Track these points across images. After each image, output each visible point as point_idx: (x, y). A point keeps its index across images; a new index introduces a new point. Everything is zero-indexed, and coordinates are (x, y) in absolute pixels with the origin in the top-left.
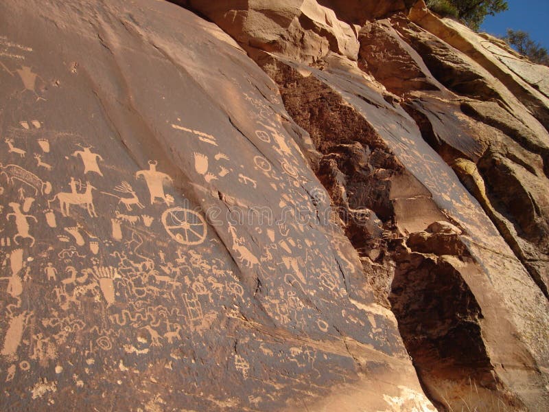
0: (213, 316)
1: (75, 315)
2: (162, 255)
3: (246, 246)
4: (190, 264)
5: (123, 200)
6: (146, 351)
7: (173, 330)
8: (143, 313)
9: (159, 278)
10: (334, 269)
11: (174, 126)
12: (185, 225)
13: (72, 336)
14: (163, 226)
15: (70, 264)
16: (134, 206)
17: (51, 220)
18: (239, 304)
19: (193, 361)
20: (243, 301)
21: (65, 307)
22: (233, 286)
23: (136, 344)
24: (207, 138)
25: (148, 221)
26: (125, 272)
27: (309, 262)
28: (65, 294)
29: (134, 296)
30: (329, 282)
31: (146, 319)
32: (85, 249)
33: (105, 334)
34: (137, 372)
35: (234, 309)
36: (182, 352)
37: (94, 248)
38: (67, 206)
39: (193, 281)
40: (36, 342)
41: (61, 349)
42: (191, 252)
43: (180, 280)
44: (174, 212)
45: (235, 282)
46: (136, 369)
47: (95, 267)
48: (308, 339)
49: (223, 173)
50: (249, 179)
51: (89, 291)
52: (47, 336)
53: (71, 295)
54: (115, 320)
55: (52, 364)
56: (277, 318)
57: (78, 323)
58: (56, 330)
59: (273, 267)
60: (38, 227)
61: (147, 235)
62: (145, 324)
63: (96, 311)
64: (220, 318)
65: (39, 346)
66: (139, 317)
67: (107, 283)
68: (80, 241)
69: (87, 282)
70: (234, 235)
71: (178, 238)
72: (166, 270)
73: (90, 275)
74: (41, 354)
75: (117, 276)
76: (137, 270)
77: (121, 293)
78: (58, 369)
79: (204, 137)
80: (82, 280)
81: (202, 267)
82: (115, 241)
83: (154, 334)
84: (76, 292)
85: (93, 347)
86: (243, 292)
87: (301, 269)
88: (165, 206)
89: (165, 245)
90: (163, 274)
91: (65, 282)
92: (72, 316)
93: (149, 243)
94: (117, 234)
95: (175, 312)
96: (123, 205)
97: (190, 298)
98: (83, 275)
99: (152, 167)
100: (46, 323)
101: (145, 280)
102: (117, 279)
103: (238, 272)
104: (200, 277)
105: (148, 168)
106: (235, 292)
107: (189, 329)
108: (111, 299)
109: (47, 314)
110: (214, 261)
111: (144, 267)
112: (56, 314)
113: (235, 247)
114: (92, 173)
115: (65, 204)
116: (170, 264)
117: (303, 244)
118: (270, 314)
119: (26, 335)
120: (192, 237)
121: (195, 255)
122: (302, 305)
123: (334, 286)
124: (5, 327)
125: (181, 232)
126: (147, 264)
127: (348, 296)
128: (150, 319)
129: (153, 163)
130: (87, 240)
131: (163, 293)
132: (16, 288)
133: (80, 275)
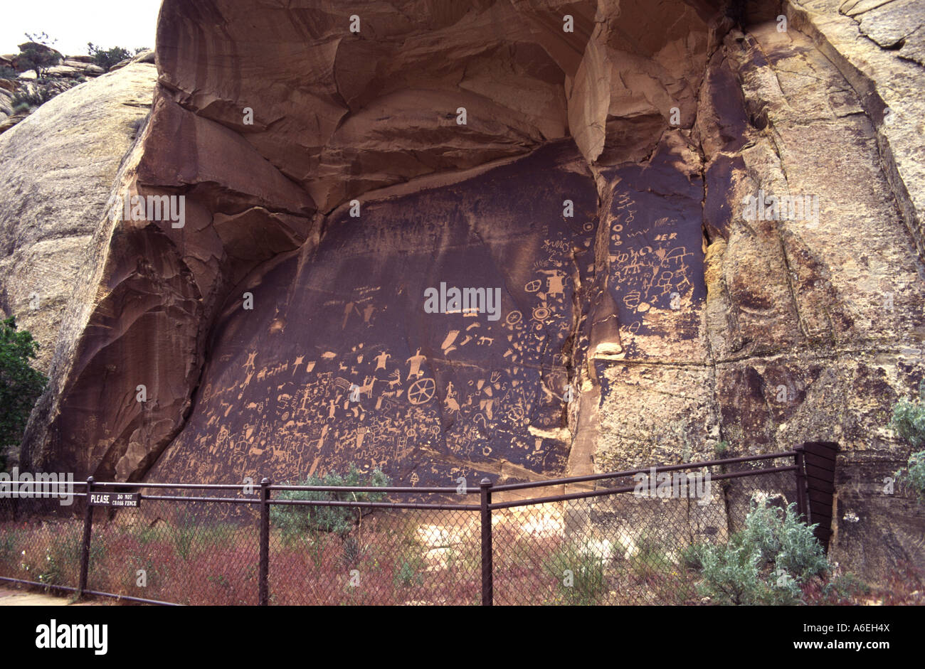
0: (411, 449)
1: (340, 455)
2: (398, 414)
3: (455, 397)
4: (412, 418)
5: (390, 382)
7: (385, 460)
8: (372, 451)
10: (528, 402)
12: (423, 391)
14: (407, 393)
15: (347, 428)
16: (395, 385)
17: (346, 405)
18: (432, 440)
20: (436, 438)
21: (337, 451)
22: (434, 428)
23: (363, 469)
25: (399, 393)
26: (373, 428)
27: (506, 400)
28: (339, 445)
29: (372, 442)
30: (516, 415)
31: (373, 455)
32: (358, 419)
35: (428, 444)
37: (362, 417)
39: (409, 428)
42: (417, 409)
43: (402, 428)
44: (418, 383)
45: (437, 425)
47: (358, 428)
48: (469, 462)
49: (468, 339)
50: (488, 339)
51: (351, 442)
53: (341, 445)
54: (357, 456)
56: (452, 448)
57: (340, 458)
58: (329, 463)
59: (468, 410)
60: (340, 412)
61: (395, 403)
62: (372, 457)
63: (350, 452)
64: (415, 450)
65: (321, 471)
66: (370, 453)
67: (360, 436)
68: (356, 414)
69: (352, 437)
70: (450, 391)
71: (412, 401)
72: (396, 424)
73: (354, 433)
75: (368, 431)
76: (380, 426)
77: (366, 441)
80: (349, 436)
81: (420, 418)
82: (375, 411)
83: (374, 462)
84: (344, 444)
86: (439, 432)
87: (494, 408)
89: (403, 407)
90: (394, 426)
91: (341, 438)
92: (338, 456)
93: (394, 408)
94: (378, 406)
95: (389, 448)
96: (389, 386)
97: (402, 439)
99: (418, 352)
100: (327, 460)
101: (381, 431)
102: (367, 433)
103: (442, 418)
104: (415, 426)
105: (415, 354)
106: (434, 432)
107: (393, 458)
109: (328, 456)
110: (430, 413)
111: (385, 425)
112: (332, 455)
113: (446, 400)
114: (380, 369)
116: (400, 420)
117: (509, 385)
118: (448, 446)
119: (318, 467)
120: (424, 397)
121: (419, 411)
122: (478, 436)
123: (518, 417)
124: (312, 463)
125: (417, 396)
126: (388, 421)
127: (530, 424)
128: (375, 454)
129: (419, 350)
130: (360, 413)
131: (387, 439)
132: (321, 443)
133: (349, 433)
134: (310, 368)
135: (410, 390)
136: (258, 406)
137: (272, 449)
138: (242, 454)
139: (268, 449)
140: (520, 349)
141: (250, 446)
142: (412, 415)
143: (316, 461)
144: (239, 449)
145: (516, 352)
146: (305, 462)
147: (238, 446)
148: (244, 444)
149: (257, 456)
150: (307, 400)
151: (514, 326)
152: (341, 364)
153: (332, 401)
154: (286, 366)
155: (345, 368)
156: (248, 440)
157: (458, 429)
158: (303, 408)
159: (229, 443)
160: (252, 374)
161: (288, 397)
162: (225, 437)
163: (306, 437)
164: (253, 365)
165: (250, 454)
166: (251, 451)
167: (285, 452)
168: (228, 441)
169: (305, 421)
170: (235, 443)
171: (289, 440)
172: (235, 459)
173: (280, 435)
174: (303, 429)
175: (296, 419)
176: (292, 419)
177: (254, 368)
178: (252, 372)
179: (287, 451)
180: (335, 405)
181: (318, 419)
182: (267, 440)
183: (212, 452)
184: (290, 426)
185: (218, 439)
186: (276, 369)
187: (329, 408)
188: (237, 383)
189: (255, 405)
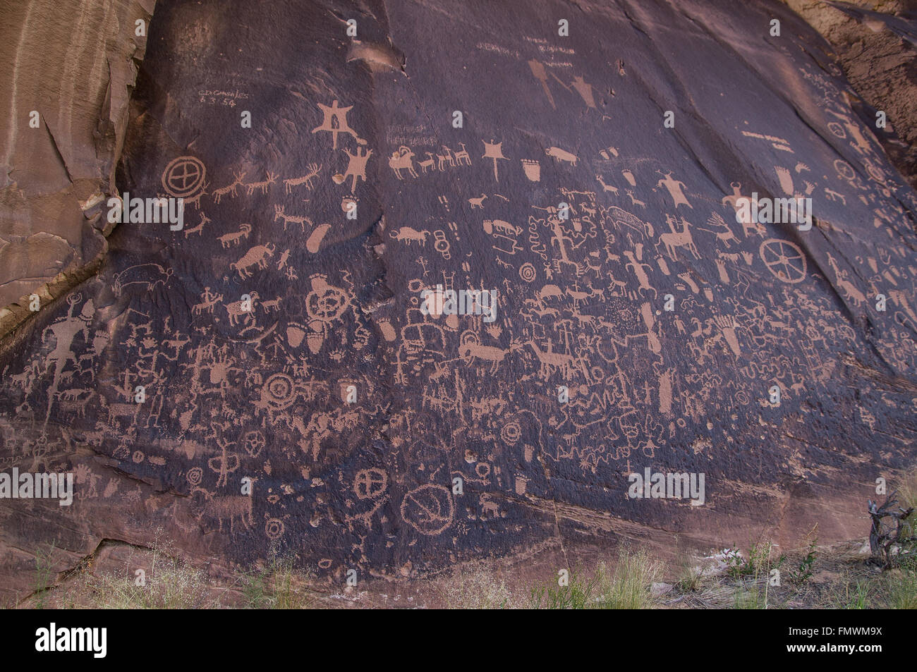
0: (831, 364)
1: (711, 370)
2: (770, 298)
3: (850, 281)
4: (798, 307)
5: (719, 235)
7: (798, 382)
8: (767, 364)
9: (774, 324)
11: (745, 133)
12: (784, 260)
13: (713, 392)
14: (763, 263)
15: (693, 315)
16: (730, 241)
17: (664, 267)
18: (853, 349)
19: (822, 415)
20: (857, 346)
21: (701, 362)
22: (844, 329)
23: (769, 398)
24: (780, 144)
25: (748, 258)
26: (741, 320)
28: (698, 348)
29: (755, 347)
31: (772, 371)
32: (702, 297)
33: (740, 388)
34: (775, 426)
35: (850, 356)
36: (811, 405)
37: (709, 294)
38: (673, 249)
39: (805, 325)
40: (684, 399)
41: (707, 406)
42: (796, 291)
43: (793, 325)
44: (770, 245)
45: (845, 324)
46: (774, 424)
47: (715, 317)
49: (809, 186)
50: (835, 193)
51: (717, 343)
52: (693, 393)
54: (746, 374)
55: (703, 421)
56: (894, 365)
57: (715, 377)
58: (699, 386)
60: (655, 277)
61: (752, 275)
62: (772, 375)
63: (728, 365)
64: (838, 366)
65: (689, 403)
66: (765, 368)
67: (729, 333)
68: (696, 290)
69: (713, 334)
70: (835, 268)
71: (779, 275)
72: (777, 313)
73: (714, 327)
74: (692, 411)
75: (736, 325)
76: (751, 315)
77: (744, 343)
78: (709, 426)
79: (777, 143)
80: (708, 331)
81: (810, 308)
82: (724, 286)
83: (782, 387)
84: (705, 346)
85: (734, 401)
86: (855, 336)
87: (911, 305)
88: (759, 239)
89: (771, 285)
90: (776, 319)
91: (696, 334)
92: (709, 371)
93: (755, 285)
94: (724, 278)
95: (796, 361)
96: (720, 241)
97: (807, 345)
98: (707, 326)
99: (737, 190)
101: (762, 328)
102: (737, 328)
103: (846, 312)
104: (811, 321)
105: (733, 193)
106: (846, 335)
107: (811, 378)
108: (737, 352)
109: (687, 371)
110: (820, 301)
111: (757, 312)
112: (695, 370)
113: (840, 283)
114: (681, 205)
115: (670, 247)
116: (780, 308)
117: (907, 272)
118: (887, 361)
119: (675, 392)
120: (794, 273)
121: (800, 296)
124: (657, 385)
125: (782, 268)
126: (760, 310)
128: (776, 371)
129: (736, 185)
130: (701, 287)
131: (781, 341)
132: (655, 344)
133: (704, 327)
134: (532, 171)
135: (763, 256)
136: (430, 240)
137: (528, 349)
138: (437, 359)
139: (516, 346)
140: (887, 219)
141: (454, 340)
142: (795, 302)
143: (665, 381)
144: (421, 342)
145: (886, 223)
146: (639, 382)
147: (412, 334)
148: (428, 330)
149: (489, 363)
150: (567, 243)
151: (855, 183)
152: (599, 180)
153: (628, 254)
154: (463, 155)
155: (613, 189)
157: (885, 335)
158: (565, 260)
159: (370, 324)
160: (364, 154)
161: (513, 229)
162: (343, 309)
163: (610, 325)
164: (354, 135)
165: (462, 357)
166: (462, 350)
167: (570, 357)
168: (361, 319)
169: (589, 291)
170: (397, 327)
171: (568, 330)
172: (417, 368)
173: (535, 316)
174: (591, 307)
175: (560, 281)
176: (549, 282)
177: (363, 142)
178: (359, 150)
179: (575, 356)
180: (639, 262)
181: (617, 289)
182: (503, 327)
183: (304, 347)
184: (554, 297)
185: (314, 311)
186: (441, 158)
187: (631, 268)
188: (315, 171)
189: (420, 236)
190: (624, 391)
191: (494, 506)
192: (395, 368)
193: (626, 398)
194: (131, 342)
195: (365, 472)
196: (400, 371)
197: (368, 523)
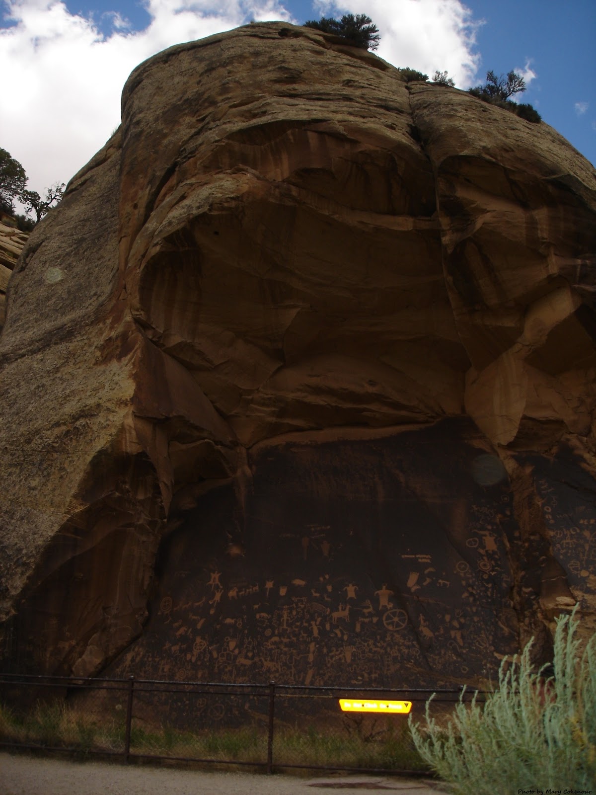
0: (398, 666)
1: (333, 668)
2: (378, 637)
3: (428, 627)
5: (364, 610)
6: (361, 683)
7: (375, 673)
8: (363, 666)
9: (374, 649)
10: (490, 635)
11: (403, 556)
12: (396, 619)
14: (383, 621)
15: (334, 646)
16: (369, 613)
17: (328, 627)
18: (415, 659)
20: (418, 658)
21: (329, 665)
22: (414, 650)
23: (357, 680)
24: (425, 558)
25: (375, 620)
26: (358, 648)
27: (471, 631)
28: (330, 660)
29: (360, 659)
30: (482, 643)
31: (363, 669)
32: (342, 639)
35: (411, 662)
37: (345, 637)
38: (336, 619)
39: (391, 649)
40: (316, 679)
43: (385, 649)
44: (391, 613)
45: (416, 648)
47: (344, 647)
49: (428, 580)
50: (445, 582)
51: (340, 658)
52: (321, 677)
53: (332, 659)
54: (349, 670)
56: (434, 666)
57: (333, 671)
58: (324, 675)
59: (441, 637)
60: (323, 632)
61: (373, 628)
62: (363, 671)
63: (342, 666)
64: (402, 667)
65: (317, 681)
66: (360, 668)
67: (348, 653)
68: (339, 635)
69: (340, 654)
70: (422, 622)
71: (390, 628)
72: (379, 645)
73: (342, 651)
76: (365, 646)
77: (354, 657)
79: (421, 558)
80: (337, 653)
81: (399, 641)
82: (356, 633)
83: (366, 675)
84: (334, 659)
86: (419, 653)
87: (463, 637)
88: (387, 610)
89: (382, 631)
90: (377, 647)
91: (331, 654)
92: (331, 669)
93: (373, 632)
94: (358, 629)
95: (378, 665)
96: (364, 613)
97: (388, 658)
99: (384, 587)
100: (321, 672)
101: (367, 651)
102: (354, 651)
103: (419, 642)
104: (396, 647)
105: (381, 589)
106: (414, 653)
107: (384, 673)
109: (321, 668)
110: (407, 638)
111: (368, 645)
112: (325, 668)
113: (421, 628)
114: (351, 598)
115: (335, 618)
116: (381, 642)
117: (472, 620)
118: (431, 664)
119: (313, 676)
120: (398, 625)
121: (397, 635)
122: (455, 658)
123: (485, 646)
125: (392, 623)
126: (370, 643)
127: (494, 651)
128: (365, 668)
129: (385, 585)
130: (343, 634)
131: (373, 656)
132: (311, 658)
133: (337, 651)
134: (283, 592)
135: (384, 618)
136: (236, 622)
137: (260, 660)
138: (229, 664)
139: (256, 659)
140: (474, 592)
141: (236, 657)
142: (392, 639)
143: (310, 672)
144: (225, 659)
145: (472, 594)
146: (299, 672)
147: (223, 656)
148: (228, 654)
149: (245, 665)
150: (287, 620)
151: (465, 573)
152: (313, 591)
153: (313, 623)
154: (257, 588)
155: (318, 595)
156: (233, 651)
157: (437, 652)
158: (285, 627)
159: (211, 653)
160: (221, 592)
161: (267, 616)
162: (203, 648)
163: (294, 651)
164: (219, 584)
165: (237, 663)
166: (238, 661)
167: (275, 663)
168: (208, 651)
169: (290, 638)
170: (218, 653)
171: (278, 653)
172: (222, 667)
173: (266, 649)
174: (290, 645)
175: (280, 635)
176: (276, 636)
177: (221, 587)
178: (220, 590)
179: (277, 663)
180: (317, 626)
181: (303, 637)
182: (253, 653)
183: (191, 660)
184: (275, 642)
185: (195, 648)
186: (248, 590)
187: (312, 629)
188: (204, 599)
189: (233, 621)
190: (292, 675)
191: (237, 713)
192: (215, 667)
193: (292, 678)
194: (146, 659)
195: (201, 699)
196: (216, 668)
197: (199, 715)
